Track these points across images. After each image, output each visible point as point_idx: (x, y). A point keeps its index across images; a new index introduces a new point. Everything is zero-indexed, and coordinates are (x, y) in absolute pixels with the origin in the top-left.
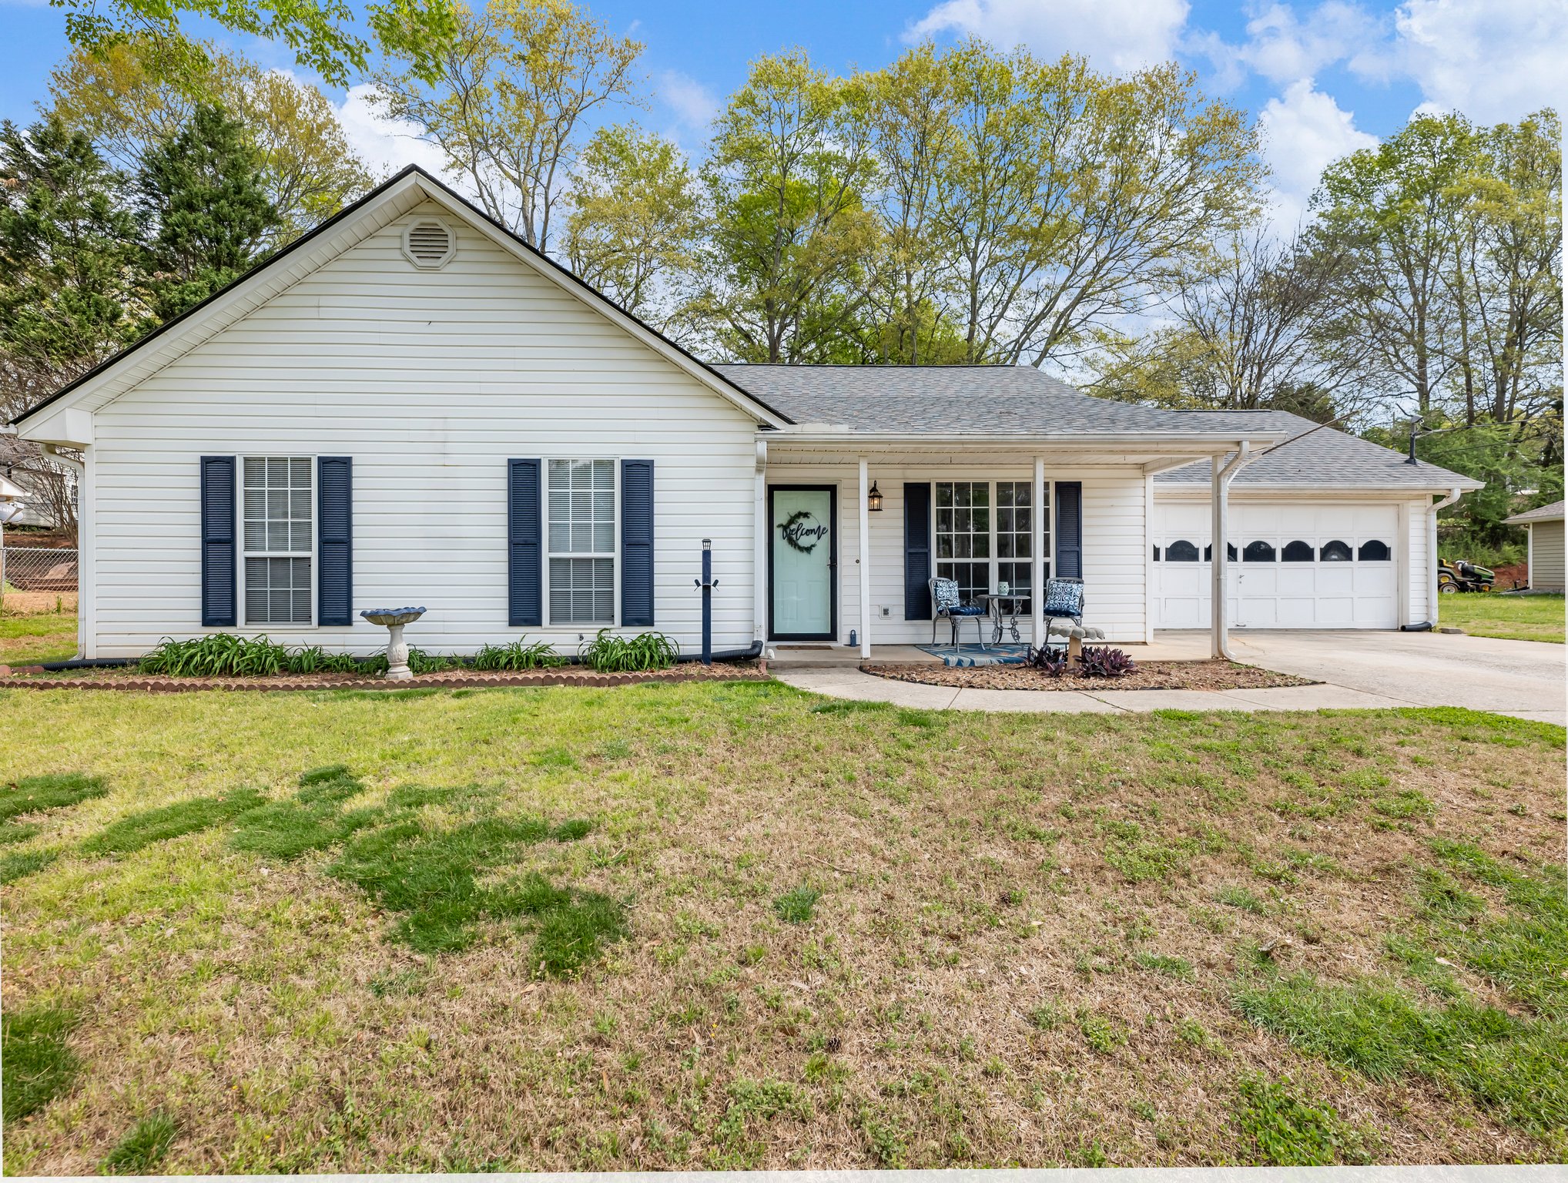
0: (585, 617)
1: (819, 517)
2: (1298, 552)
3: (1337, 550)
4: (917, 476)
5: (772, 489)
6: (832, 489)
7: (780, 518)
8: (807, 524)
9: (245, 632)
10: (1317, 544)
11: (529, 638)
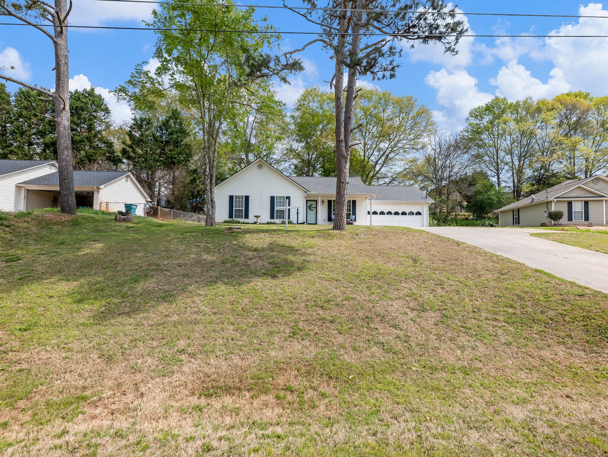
0: (280, 218)
1: (314, 205)
2: (404, 213)
3: (411, 213)
4: (330, 199)
5: (307, 201)
6: (316, 201)
7: (308, 205)
8: (312, 206)
9: (234, 219)
10: (407, 212)
11: (273, 221)
